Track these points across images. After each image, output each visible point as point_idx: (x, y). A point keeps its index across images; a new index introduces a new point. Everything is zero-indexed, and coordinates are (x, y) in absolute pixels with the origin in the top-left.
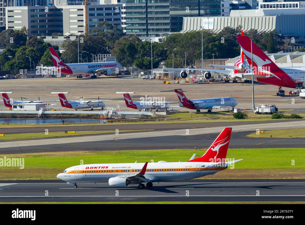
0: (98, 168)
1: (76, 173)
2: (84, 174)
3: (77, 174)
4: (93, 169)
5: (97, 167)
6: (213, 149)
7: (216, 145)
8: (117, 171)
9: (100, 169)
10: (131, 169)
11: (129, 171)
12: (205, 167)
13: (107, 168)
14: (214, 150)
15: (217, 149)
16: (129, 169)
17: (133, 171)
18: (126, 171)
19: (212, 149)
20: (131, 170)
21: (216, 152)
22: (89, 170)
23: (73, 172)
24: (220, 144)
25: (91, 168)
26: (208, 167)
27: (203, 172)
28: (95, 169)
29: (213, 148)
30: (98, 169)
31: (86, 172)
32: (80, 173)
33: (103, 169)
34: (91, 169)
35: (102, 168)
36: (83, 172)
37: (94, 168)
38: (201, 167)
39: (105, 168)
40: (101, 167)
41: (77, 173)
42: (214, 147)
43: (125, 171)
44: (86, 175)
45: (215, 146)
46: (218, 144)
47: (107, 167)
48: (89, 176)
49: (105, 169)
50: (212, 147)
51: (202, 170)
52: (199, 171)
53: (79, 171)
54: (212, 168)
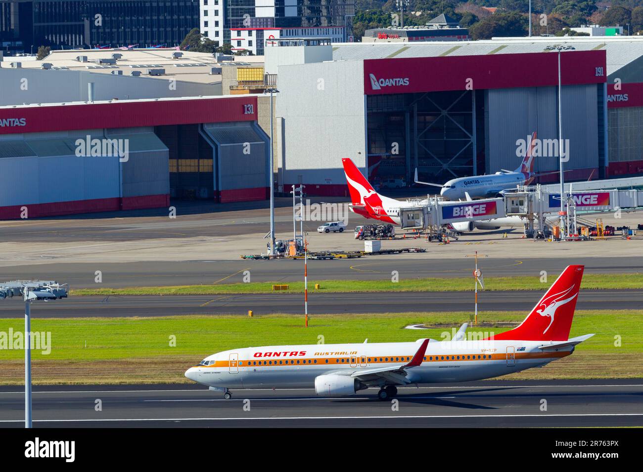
0: (282, 354)
1: (231, 366)
2: (251, 368)
3: (234, 369)
4: (272, 358)
5: (280, 353)
6: (542, 312)
7: (548, 303)
8: (327, 361)
9: (288, 357)
10: (358, 355)
11: (353, 360)
12: (526, 351)
13: (304, 354)
14: (543, 314)
15: (550, 311)
16: (354, 356)
17: (363, 360)
18: (348, 360)
19: (539, 311)
20: (358, 358)
21: (547, 319)
22: (262, 358)
23: (225, 364)
24: (557, 301)
25: (265, 355)
26: (532, 351)
27: (521, 361)
28: (276, 358)
29: (541, 310)
30: (281, 357)
31: (255, 363)
32: (242, 366)
33: (293, 357)
34: (267, 357)
35: (291, 354)
36: (249, 363)
37: (274, 356)
38: (518, 350)
39: (298, 354)
40: (289, 354)
41: (235, 365)
42: (543, 308)
43: (345, 361)
44: (255, 370)
45: (547, 306)
46: (554, 301)
47: (303, 353)
48: (263, 373)
49: (298, 357)
50: (538, 308)
51: (519, 357)
52: (513, 359)
53: (239, 361)
54: (541, 354)
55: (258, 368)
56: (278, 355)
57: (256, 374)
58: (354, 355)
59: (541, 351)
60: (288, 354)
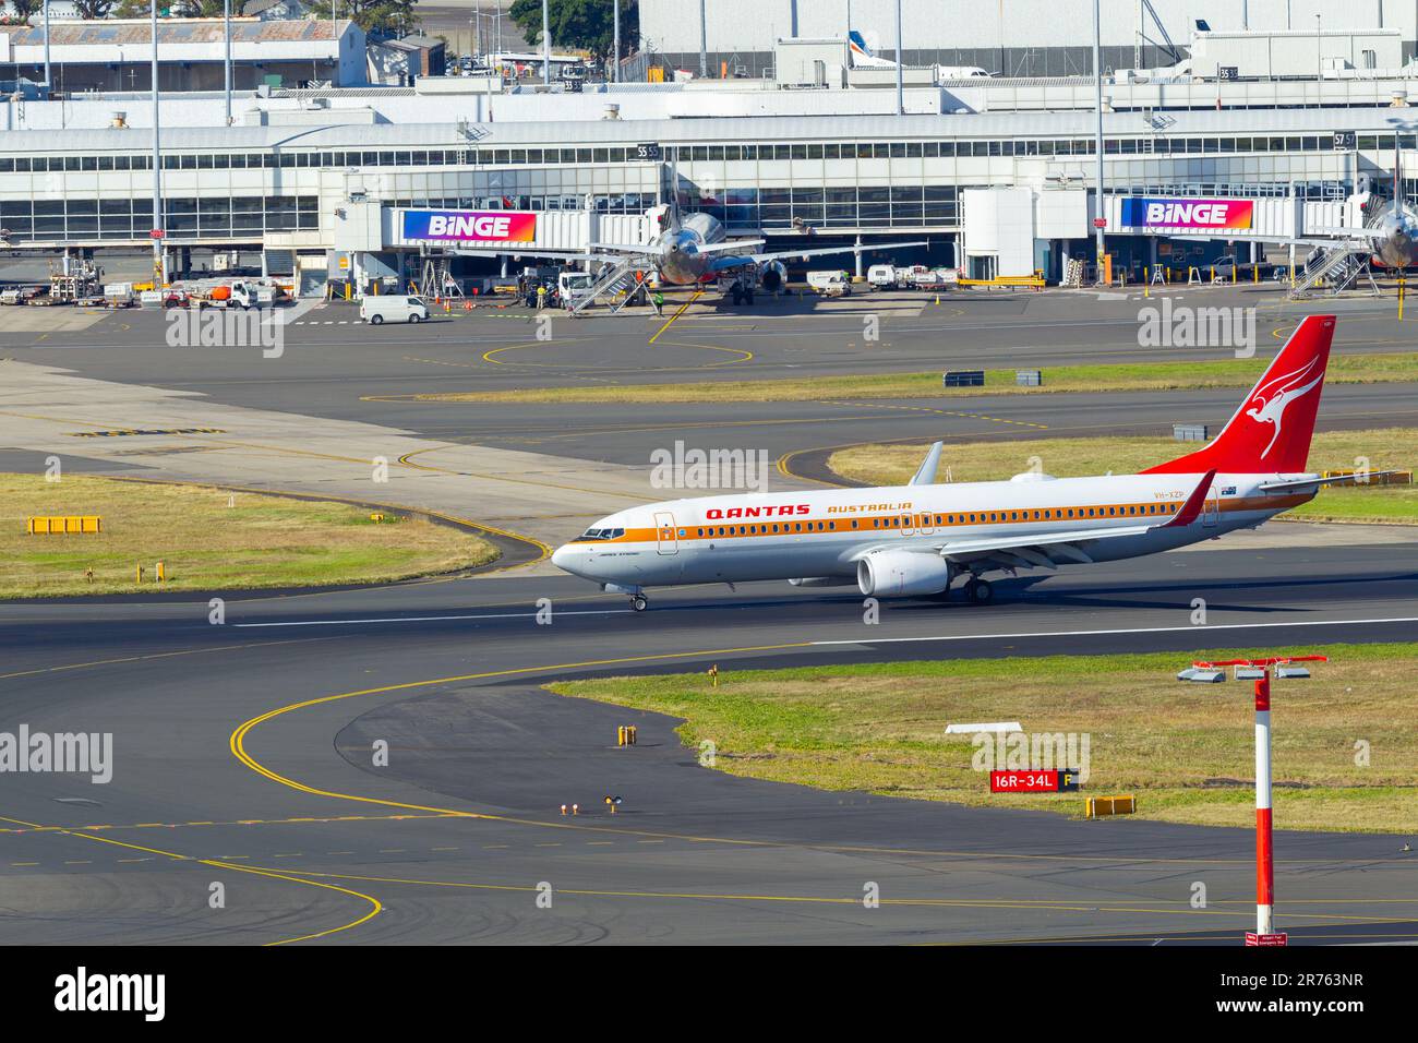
0: (763, 512)
1: (663, 539)
2: (705, 543)
3: (668, 546)
4: (744, 520)
6: (1258, 412)
7: (1269, 394)
8: (854, 524)
9: (775, 518)
10: (915, 511)
12: (1239, 494)
13: (807, 511)
14: (1260, 418)
15: (1273, 412)
16: (906, 512)
17: (926, 520)
18: (896, 521)
19: (1252, 412)
20: (916, 517)
21: (1270, 427)
22: (725, 521)
23: (648, 535)
24: (1285, 390)
26: (1247, 494)
27: (1230, 516)
28: (752, 520)
29: (1256, 410)
30: (763, 518)
31: (711, 531)
32: (684, 538)
35: (782, 511)
36: (700, 532)
37: (747, 515)
38: (1222, 493)
39: (795, 510)
40: (778, 510)
41: (671, 538)
42: (1259, 406)
43: (891, 522)
44: (712, 547)
45: (1267, 402)
46: (1280, 390)
47: (804, 509)
48: (727, 553)
49: (796, 517)
50: (1250, 405)
51: (1225, 507)
52: (1216, 511)
53: (678, 529)
54: (1264, 501)
55: (719, 542)
56: (757, 513)
57: (714, 555)
58: (907, 510)
59: (1263, 494)
60: (775, 512)
